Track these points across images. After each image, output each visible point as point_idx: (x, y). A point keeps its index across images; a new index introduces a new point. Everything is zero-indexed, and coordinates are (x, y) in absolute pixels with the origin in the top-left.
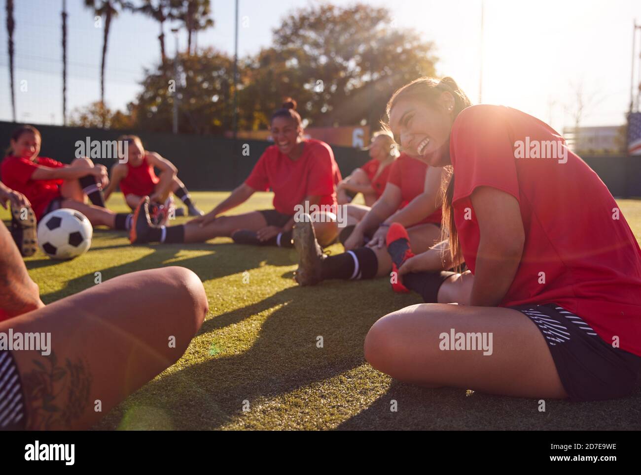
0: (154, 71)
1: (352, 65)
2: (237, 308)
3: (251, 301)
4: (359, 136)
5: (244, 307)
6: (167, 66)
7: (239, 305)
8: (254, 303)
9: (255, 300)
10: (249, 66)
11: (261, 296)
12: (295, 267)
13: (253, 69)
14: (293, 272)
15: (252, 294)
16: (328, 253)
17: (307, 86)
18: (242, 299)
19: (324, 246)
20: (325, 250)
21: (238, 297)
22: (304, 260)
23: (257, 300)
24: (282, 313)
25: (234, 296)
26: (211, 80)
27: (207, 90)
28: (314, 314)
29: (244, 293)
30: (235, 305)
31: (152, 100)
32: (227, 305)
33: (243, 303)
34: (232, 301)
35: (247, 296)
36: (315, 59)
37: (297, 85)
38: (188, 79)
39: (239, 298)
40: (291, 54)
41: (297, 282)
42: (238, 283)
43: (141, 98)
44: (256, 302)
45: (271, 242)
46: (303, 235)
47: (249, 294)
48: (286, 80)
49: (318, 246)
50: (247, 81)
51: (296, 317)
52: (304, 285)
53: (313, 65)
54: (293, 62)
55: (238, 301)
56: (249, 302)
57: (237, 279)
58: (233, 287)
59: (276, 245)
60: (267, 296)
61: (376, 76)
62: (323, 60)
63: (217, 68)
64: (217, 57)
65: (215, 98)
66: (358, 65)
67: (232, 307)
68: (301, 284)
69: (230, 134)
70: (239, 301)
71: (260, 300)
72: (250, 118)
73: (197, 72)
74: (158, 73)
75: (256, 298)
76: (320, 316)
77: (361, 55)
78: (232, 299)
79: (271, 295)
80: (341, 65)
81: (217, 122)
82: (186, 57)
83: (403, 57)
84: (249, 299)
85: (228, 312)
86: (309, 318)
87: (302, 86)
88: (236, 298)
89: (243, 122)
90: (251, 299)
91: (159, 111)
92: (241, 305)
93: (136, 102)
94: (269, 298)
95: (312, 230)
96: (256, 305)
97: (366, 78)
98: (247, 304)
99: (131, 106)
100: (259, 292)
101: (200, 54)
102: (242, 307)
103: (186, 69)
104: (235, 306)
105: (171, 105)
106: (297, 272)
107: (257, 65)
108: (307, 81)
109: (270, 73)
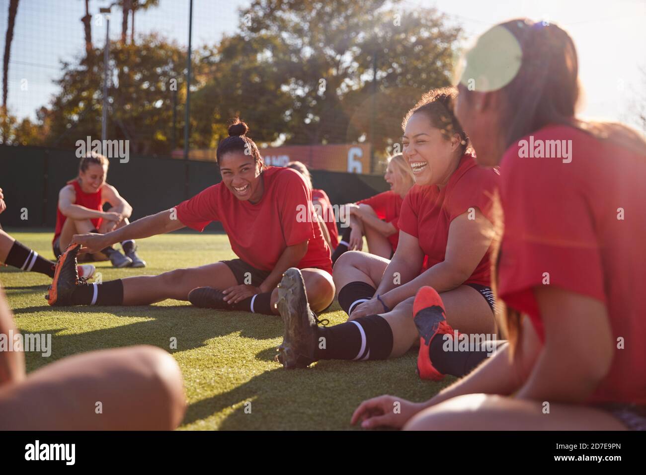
0: (75, 65)
1: (347, 59)
2: (203, 398)
3: (221, 388)
4: (356, 158)
5: (212, 396)
6: (92, 58)
7: (205, 394)
8: (225, 391)
9: (227, 387)
10: (206, 60)
11: (234, 382)
12: (278, 342)
13: (211, 64)
14: (275, 349)
15: (221, 378)
16: (325, 322)
17: (285, 88)
18: (209, 385)
19: (317, 313)
20: (320, 318)
21: (203, 382)
22: (291, 332)
23: (229, 387)
24: (265, 406)
25: (198, 381)
26: (153, 78)
27: (147, 91)
28: (310, 408)
29: (211, 376)
30: (201, 394)
31: (73, 104)
32: (190, 393)
33: (211, 391)
34: (195, 388)
35: (215, 381)
36: (297, 51)
37: (272, 87)
38: (121, 76)
39: (205, 383)
40: (264, 43)
41: (281, 362)
42: (201, 362)
43: (58, 102)
44: (229, 390)
45: (243, 306)
46: (290, 297)
47: (217, 378)
48: (257, 79)
49: (311, 314)
50: (203, 81)
51: (285, 412)
52: (291, 367)
53: (294, 59)
54: (266, 56)
55: (203, 387)
56: (219, 389)
57: (200, 357)
58: (195, 368)
59: (250, 310)
60: (243, 382)
61: (381, 74)
62: (308, 52)
63: (162, 62)
64: (162, 46)
65: (159, 104)
66: (356, 59)
67: (196, 397)
68: (286, 366)
69: (179, 153)
70: (205, 388)
71: (233, 387)
72: (207, 132)
73: (134, 68)
74: (82, 68)
75: (228, 384)
76: (318, 411)
77: (361, 46)
78: (196, 385)
79: (247, 380)
80: (333, 59)
81: (160, 137)
82: (119, 46)
83: (418, 48)
84: (218, 385)
85: (191, 403)
86: (303, 413)
87: (279, 87)
88: (200, 384)
89: (197, 136)
90: (222, 386)
91: (81, 121)
92: (209, 394)
93: (50, 107)
94: (245, 384)
95: (304, 290)
96: (229, 393)
97: (367, 76)
98: (216, 392)
99: (43, 112)
100: (231, 376)
101: (139, 42)
102: (209, 396)
103: (120, 64)
104: (200, 396)
105: (97, 112)
106: (281, 348)
107: (217, 58)
108: (287, 82)
109: (235, 69)
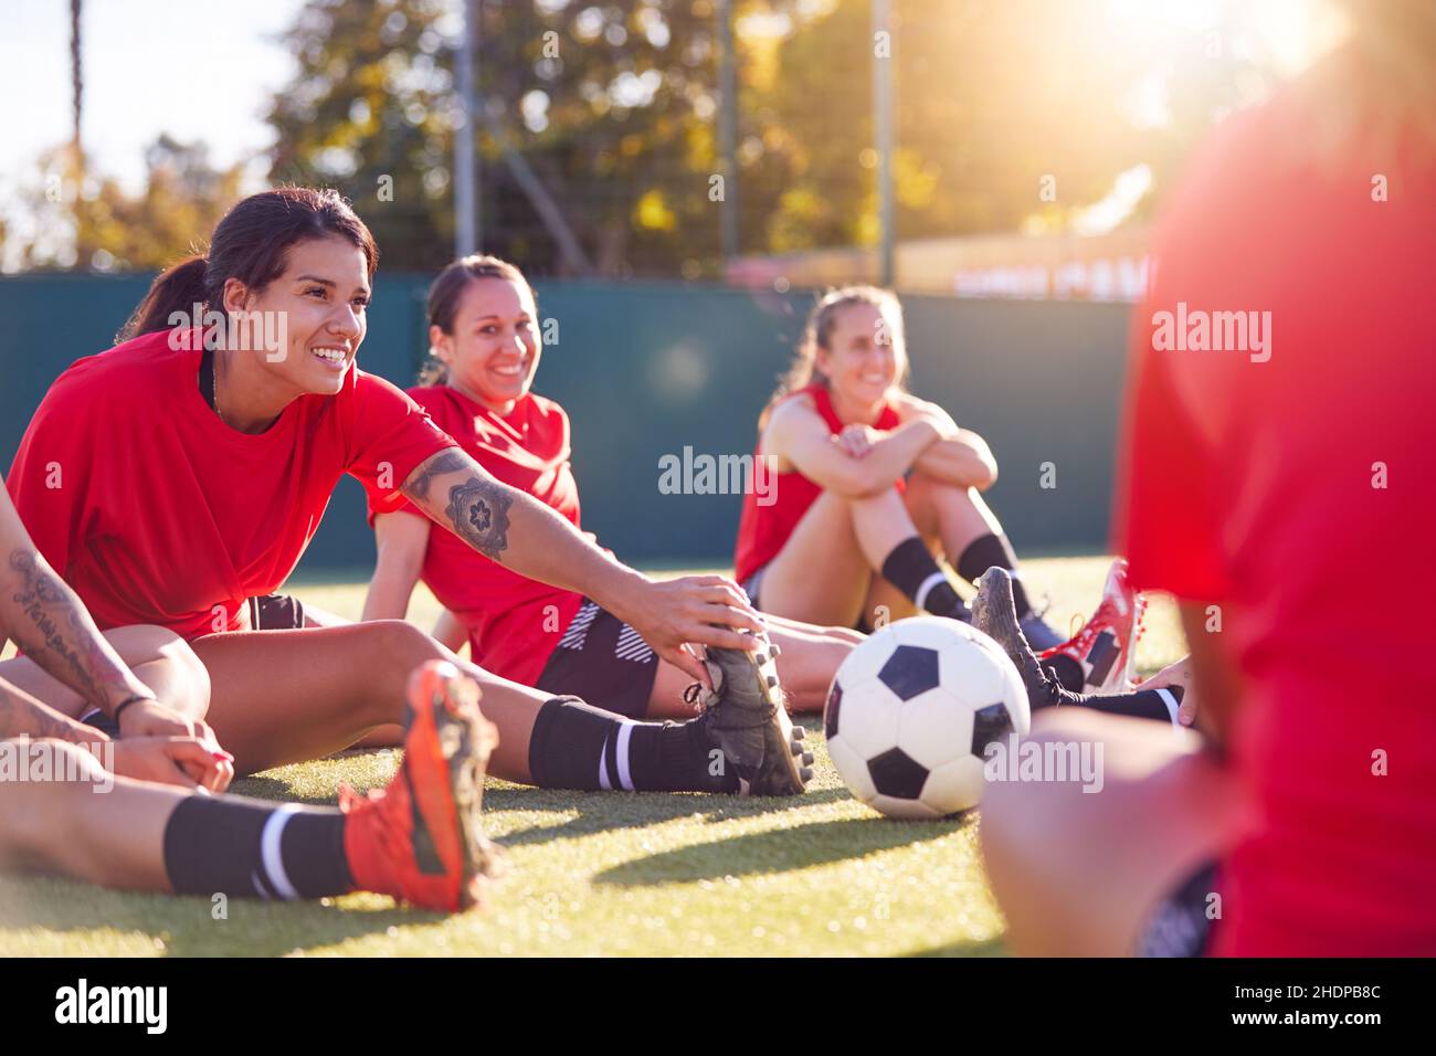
31: (335, 109)
